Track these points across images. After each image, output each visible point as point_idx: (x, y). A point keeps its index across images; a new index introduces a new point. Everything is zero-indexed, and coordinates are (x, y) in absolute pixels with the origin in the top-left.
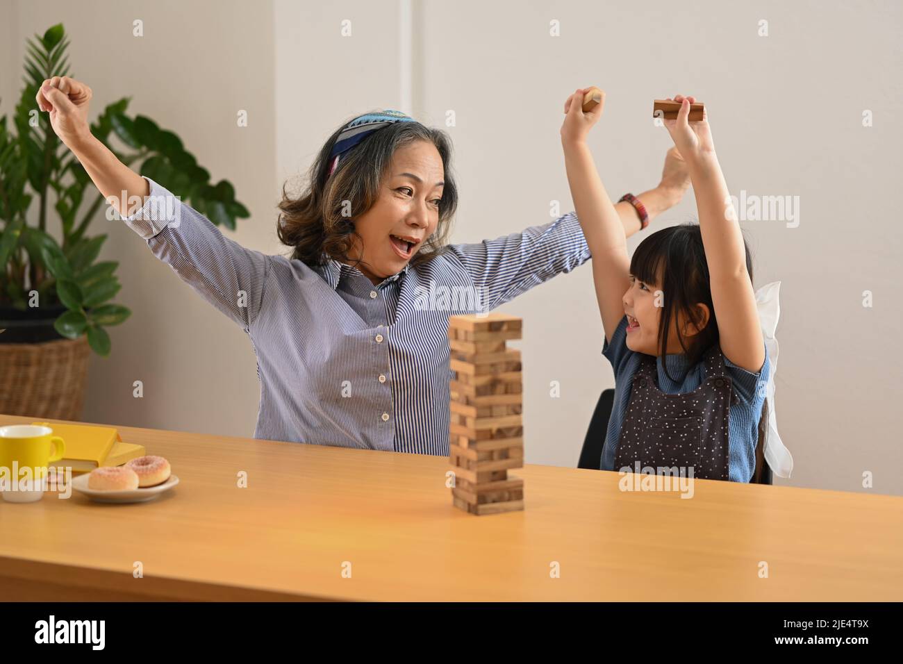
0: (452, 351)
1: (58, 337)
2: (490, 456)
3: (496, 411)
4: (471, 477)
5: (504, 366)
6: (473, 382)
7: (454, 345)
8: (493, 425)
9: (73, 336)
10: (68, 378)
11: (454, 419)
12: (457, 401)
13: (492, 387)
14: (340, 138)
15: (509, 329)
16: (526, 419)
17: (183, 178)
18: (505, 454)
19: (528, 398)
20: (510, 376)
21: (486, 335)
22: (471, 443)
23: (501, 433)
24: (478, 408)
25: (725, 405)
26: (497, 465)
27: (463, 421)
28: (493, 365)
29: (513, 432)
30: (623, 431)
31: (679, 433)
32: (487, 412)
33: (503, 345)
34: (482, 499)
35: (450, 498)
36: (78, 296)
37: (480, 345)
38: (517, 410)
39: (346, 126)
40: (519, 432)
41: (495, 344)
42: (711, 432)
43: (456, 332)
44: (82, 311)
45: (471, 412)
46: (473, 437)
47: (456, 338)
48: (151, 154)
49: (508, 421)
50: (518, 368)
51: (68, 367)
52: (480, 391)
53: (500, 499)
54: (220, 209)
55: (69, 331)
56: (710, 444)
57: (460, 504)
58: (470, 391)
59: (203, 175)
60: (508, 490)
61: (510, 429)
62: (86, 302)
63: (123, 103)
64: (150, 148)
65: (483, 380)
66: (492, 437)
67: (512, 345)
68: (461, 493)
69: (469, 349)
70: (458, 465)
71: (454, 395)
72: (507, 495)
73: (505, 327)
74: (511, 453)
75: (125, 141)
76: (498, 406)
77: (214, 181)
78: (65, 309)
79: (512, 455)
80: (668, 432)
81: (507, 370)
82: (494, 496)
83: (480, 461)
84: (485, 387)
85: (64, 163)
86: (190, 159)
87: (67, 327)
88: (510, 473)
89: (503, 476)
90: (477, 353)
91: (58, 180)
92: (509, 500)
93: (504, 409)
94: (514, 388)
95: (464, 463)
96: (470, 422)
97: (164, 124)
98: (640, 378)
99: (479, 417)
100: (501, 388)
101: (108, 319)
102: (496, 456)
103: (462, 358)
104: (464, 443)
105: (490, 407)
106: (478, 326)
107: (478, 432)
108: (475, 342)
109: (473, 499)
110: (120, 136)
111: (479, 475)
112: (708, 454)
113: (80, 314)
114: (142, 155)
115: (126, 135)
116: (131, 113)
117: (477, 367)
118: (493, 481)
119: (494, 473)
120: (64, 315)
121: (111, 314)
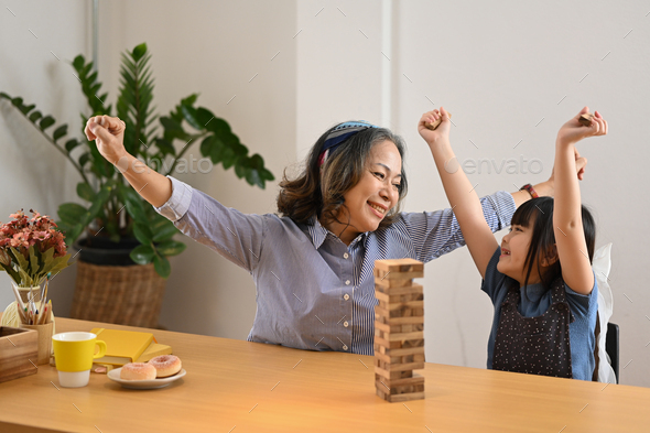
0: (376, 285)
1: (132, 263)
2: (400, 361)
3: (404, 328)
4: (386, 374)
5: (410, 297)
6: (388, 307)
7: (377, 281)
8: (403, 338)
9: (144, 262)
10: (149, 291)
11: (377, 333)
12: (379, 320)
13: (401, 312)
14: (329, 137)
15: (414, 271)
16: (427, 334)
17: (230, 152)
18: (410, 359)
19: (427, 319)
20: (415, 304)
21: (397, 275)
22: (387, 350)
23: (408, 344)
24: (391, 325)
25: (566, 323)
26: (405, 367)
27: (382, 335)
28: (402, 296)
29: (417, 343)
30: (497, 343)
31: (534, 345)
32: (398, 329)
33: (410, 281)
34: (394, 391)
35: (375, 389)
36: (149, 235)
37: (393, 282)
38: (420, 327)
39: (334, 128)
40: (421, 343)
41: (404, 281)
42: (558, 343)
43: (378, 271)
44: (152, 246)
45: (387, 328)
46: (388, 347)
47: (378, 276)
48: (210, 134)
49: (414, 335)
50: (421, 298)
51: (149, 283)
52: (393, 314)
53: (407, 391)
54: (255, 174)
55: (141, 259)
56: (557, 352)
57: (380, 393)
58: (386, 314)
59: (244, 150)
60: (413, 384)
61: (414, 341)
62: (155, 238)
63: (193, 98)
64: (209, 130)
65: (395, 306)
66: (401, 347)
67: (417, 281)
68: (381, 386)
69: (385, 284)
70: (379, 366)
71: (377, 316)
72: (412, 388)
73: (411, 269)
74: (416, 358)
75: (192, 125)
76: (406, 324)
77: (251, 154)
78: (138, 243)
79: (416, 359)
80: (528, 345)
81: (412, 300)
82: (403, 388)
83: (392, 363)
84: (396, 311)
85: (150, 139)
86: (235, 139)
87: (139, 256)
88: (415, 372)
89: (410, 375)
90: (390, 287)
91: (145, 150)
92: (414, 392)
93: (410, 327)
94: (419, 312)
95: (382, 364)
96: (386, 335)
97: (218, 114)
98: (507, 304)
99: (392, 332)
100: (408, 312)
101: (169, 251)
102: (404, 360)
103: (381, 291)
104: (383, 350)
105: (400, 325)
106: (392, 268)
107: (391, 343)
108: (390, 280)
109: (388, 391)
110: (188, 121)
111: (391, 373)
112: (556, 359)
113: (150, 247)
114: (203, 134)
115: (192, 121)
116: (196, 105)
117: (390, 297)
118: (402, 378)
119: (403, 372)
120: (137, 248)
121: (171, 248)
